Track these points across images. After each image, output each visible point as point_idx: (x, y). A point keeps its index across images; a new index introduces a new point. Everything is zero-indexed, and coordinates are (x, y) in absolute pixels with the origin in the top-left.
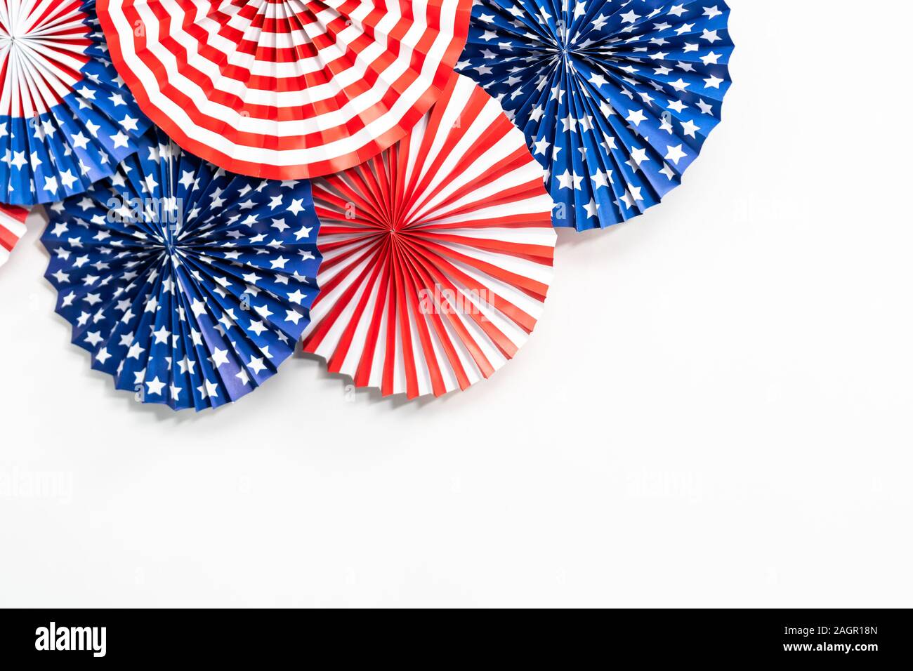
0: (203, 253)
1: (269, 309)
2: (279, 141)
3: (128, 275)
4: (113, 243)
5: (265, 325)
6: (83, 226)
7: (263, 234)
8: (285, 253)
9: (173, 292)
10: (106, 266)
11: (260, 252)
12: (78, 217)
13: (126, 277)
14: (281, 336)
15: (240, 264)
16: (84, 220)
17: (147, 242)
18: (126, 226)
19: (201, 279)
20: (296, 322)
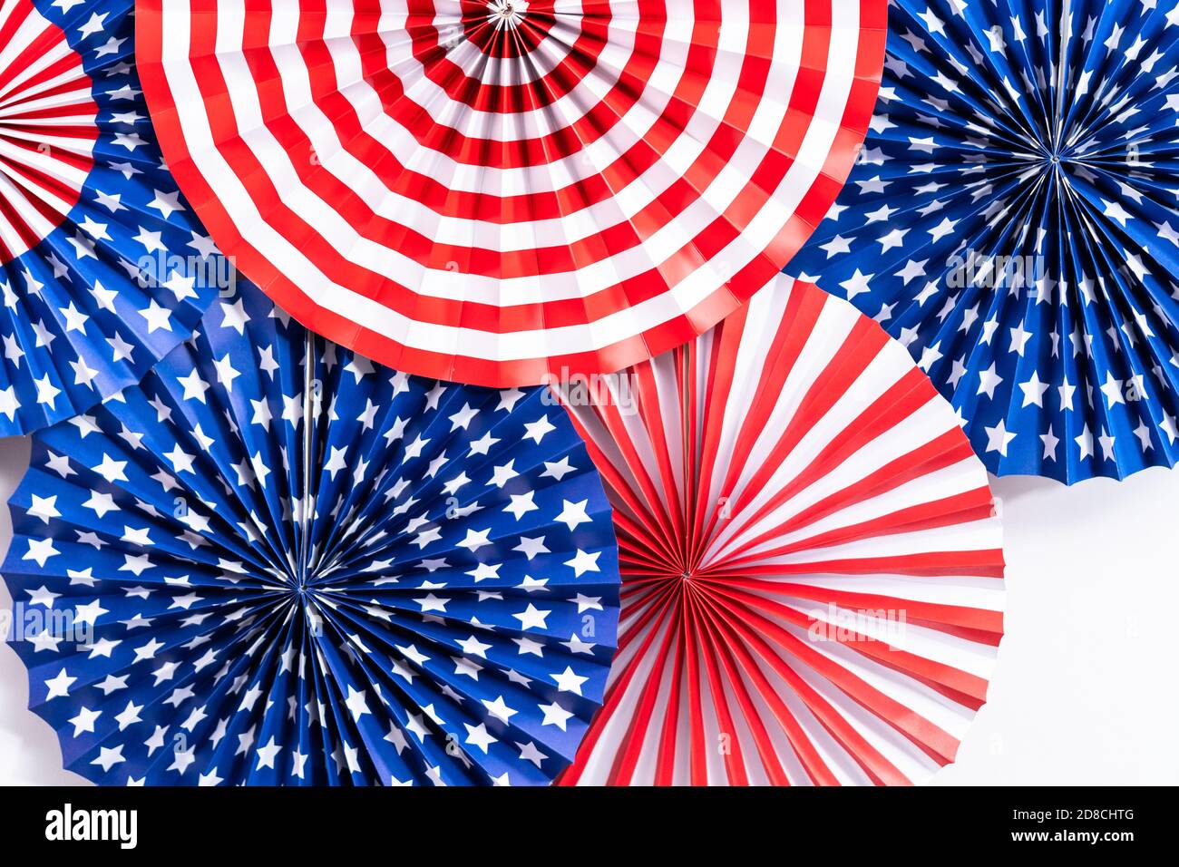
0: (374, 601)
1: (508, 704)
2: (502, 317)
3: (198, 640)
4: (169, 581)
5: (490, 731)
6: (88, 545)
7: (489, 563)
8: (539, 600)
9: (302, 673)
10: (146, 623)
11: (483, 596)
12: (87, 531)
13: (192, 645)
14: (530, 753)
15: (440, 620)
16: (100, 536)
17: (244, 580)
18: (194, 547)
19: (366, 650)
20: (563, 727)
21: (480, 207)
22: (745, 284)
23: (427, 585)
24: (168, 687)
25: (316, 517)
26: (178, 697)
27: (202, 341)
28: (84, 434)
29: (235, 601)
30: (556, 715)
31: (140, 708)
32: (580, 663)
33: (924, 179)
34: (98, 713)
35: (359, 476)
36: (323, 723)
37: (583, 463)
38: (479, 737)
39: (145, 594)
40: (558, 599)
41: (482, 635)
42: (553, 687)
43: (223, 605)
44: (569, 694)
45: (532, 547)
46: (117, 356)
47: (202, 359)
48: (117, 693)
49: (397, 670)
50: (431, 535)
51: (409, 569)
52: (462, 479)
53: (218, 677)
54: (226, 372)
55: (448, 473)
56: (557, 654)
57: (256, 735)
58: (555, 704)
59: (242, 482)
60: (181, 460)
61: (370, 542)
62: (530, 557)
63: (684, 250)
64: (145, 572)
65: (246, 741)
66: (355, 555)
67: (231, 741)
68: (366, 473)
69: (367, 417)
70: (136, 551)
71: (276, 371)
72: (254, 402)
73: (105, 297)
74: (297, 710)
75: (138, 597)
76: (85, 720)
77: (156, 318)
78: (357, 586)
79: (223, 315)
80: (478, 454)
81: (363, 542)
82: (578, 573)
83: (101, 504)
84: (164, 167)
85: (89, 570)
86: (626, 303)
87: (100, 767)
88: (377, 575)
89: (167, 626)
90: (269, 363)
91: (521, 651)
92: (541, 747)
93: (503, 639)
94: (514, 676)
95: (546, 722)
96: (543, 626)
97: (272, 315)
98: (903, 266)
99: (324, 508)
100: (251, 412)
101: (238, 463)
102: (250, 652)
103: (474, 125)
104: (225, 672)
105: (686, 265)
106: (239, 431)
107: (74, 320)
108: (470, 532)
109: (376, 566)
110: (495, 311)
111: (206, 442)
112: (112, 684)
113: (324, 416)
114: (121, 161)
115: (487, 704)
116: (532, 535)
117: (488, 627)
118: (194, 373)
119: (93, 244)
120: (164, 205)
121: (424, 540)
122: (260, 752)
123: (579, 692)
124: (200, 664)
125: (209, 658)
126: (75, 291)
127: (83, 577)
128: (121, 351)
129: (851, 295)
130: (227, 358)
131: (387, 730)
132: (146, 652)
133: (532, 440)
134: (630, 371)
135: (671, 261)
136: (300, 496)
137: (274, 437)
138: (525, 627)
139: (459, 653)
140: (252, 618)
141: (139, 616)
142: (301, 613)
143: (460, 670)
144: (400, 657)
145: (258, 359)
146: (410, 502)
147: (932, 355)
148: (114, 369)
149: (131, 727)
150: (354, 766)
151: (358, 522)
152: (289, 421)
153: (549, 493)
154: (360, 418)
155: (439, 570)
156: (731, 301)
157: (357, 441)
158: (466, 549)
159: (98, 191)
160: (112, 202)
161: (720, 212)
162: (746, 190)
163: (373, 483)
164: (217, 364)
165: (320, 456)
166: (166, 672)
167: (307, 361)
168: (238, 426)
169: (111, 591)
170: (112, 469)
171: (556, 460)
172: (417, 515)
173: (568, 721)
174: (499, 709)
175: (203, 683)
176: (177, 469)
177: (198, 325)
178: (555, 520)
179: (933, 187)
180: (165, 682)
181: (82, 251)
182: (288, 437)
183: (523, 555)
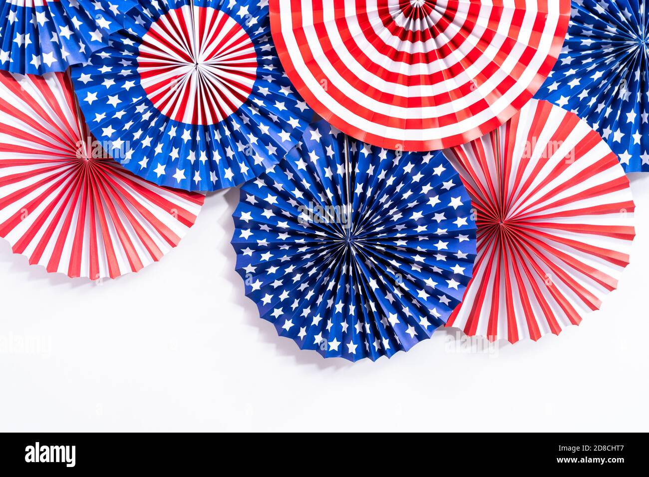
3: (309, 264)
4: (297, 241)
5: (427, 292)
6: (264, 230)
7: (422, 225)
8: (443, 238)
9: (351, 273)
10: (288, 259)
11: (421, 239)
12: (263, 224)
13: (307, 266)
14: (444, 300)
15: (404, 249)
16: (269, 226)
17: (326, 239)
18: (305, 228)
19: (376, 263)
20: (456, 288)
21: (412, 81)
22: (518, 103)
23: (399, 235)
24: (299, 283)
25: (353, 211)
26: (303, 287)
27: (304, 146)
28: (260, 187)
29: (323, 247)
30: (453, 284)
31: (288, 292)
32: (462, 262)
33: (586, 57)
34: (272, 296)
35: (369, 194)
36: (361, 293)
37: (458, 182)
38: (423, 294)
39: (287, 248)
40: (451, 237)
41: (421, 254)
42: (452, 272)
43: (318, 249)
44: (458, 275)
45: (439, 217)
46: (270, 153)
47: (303, 153)
48: (279, 287)
49: (388, 270)
50: (399, 216)
51: (391, 230)
52: (409, 193)
53: (318, 278)
54: (314, 157)
55: (404, 190)
56: (452, 259)
57: (334, 300)
58: (452, 279)
59: (322, 200)
60: (298, 194)
61: (374, 221)
62: (439, 221)
63: (494, 91)
64: (287, 239)
65: (330, 303)
66: (369, 226)
67: (325, 303)
68: (371, 192)
69: (370, 171)
70: (283, 231)
71: (333, 155)
72: (326, 169)
73: (264, 129)
74: (350, 289)
75: (285, 249)
76: (267, 299)
77: (285, 136)
78: (371, 238)
79: (311, 135)
80: (416, 182)
81: (371, 220)
82: (459, 226)
83: (268, 214)
84: (285, 75)
85: (265, 240)
86: (471, 114)
87: (274, 316)
88: (378, 233)
89: (297, 259)
90: (330, 152)
91: (437, 259)
92: (448, 297)
93: (430, 255)
94: (435, 269)
95: (449, 287)
96: (446, 248)
97: (330, 133)
98: (581, 92)
99: (356, 208)
100: (324, 173)
101: (321, 193)
102: (330, 267)
103: (407, 47)
104: (320, 276)
105: (494, 97)
106: (320, 180)
107: (253, 139)
108: (414, 213)
109: (378, 229)
110: (421, 121)
111: (307, 185)
112: (277, 283)
113: (353, 172)
114: (267, 75)
115: (425, 281)
116: (439, 212)
117: (424, 250)
118: (301, 160)
119: (258, 109)
120: (285, 91)
121: (396, 218)
122: (336, 306)
123: (462, 273)
124: (310, 273)
125: (314, 270)
126: (252, 128)
127: (263, 242)
128: (272, 150)
129: (561, 105)
130: (314, 152)
131: (386, 295)
132: (290, 270)
133: (437, 175)
134: (473, 143)
135: (489, 96)
136: (346, 204)
137: (334, 182)
138: (439, 249)
139: (413, 262)
140: (330, 254)
141: (286, 256)
142: (349, 249)
143: (413, 268)
144: (389, 265)
145: (325, 152)
146: (390, 203)
147: (596, 126)
148: (270, 158)
149: (285, 300)
150: (374, 309)
151: (370, 212)
152: (340, 174)
153: (445, 195)
154: (367, 172)
155: (402, 229)
156: (513, 111)
157: (367, 181)
158: (413, 220)
159: (259, 87)
160: (264, 91)
161: (508, 74)
162: (517, 65)
163: (374, 197)
164: (310, 154)
165: (353, 187)
166: (297, 277)
167: (345, 151)
168: (319, 178)
169: (274, 247)
170: (271, 199)
171: (447, 181)
172: (393, 208)
173: (458, 286)
174: (430, 283)
175: (312, 281)
176: (297, 197)
177: (301, 139)
178: (449, 205)
179: (590, 60)
180: (297, 282)
181: (254, 112)
182: (340, 181)
183: (436, 221)
